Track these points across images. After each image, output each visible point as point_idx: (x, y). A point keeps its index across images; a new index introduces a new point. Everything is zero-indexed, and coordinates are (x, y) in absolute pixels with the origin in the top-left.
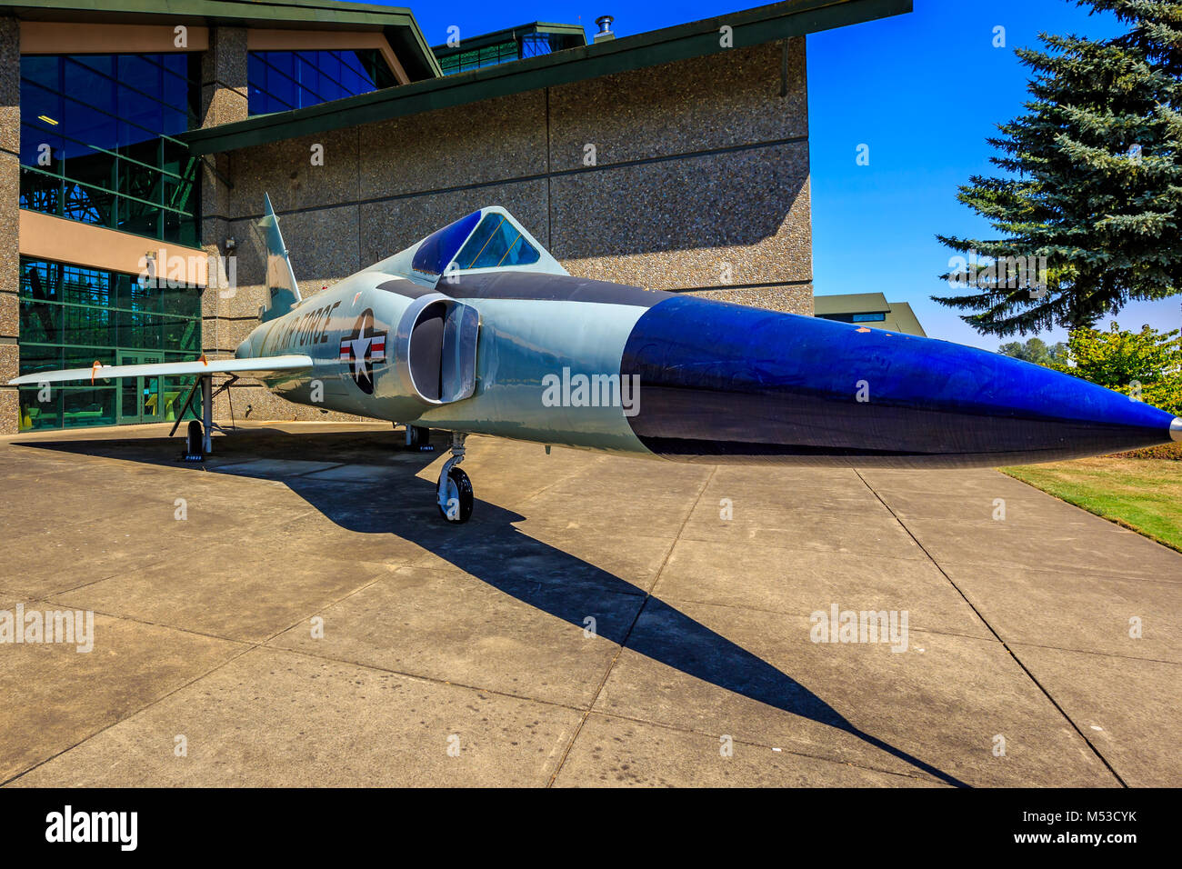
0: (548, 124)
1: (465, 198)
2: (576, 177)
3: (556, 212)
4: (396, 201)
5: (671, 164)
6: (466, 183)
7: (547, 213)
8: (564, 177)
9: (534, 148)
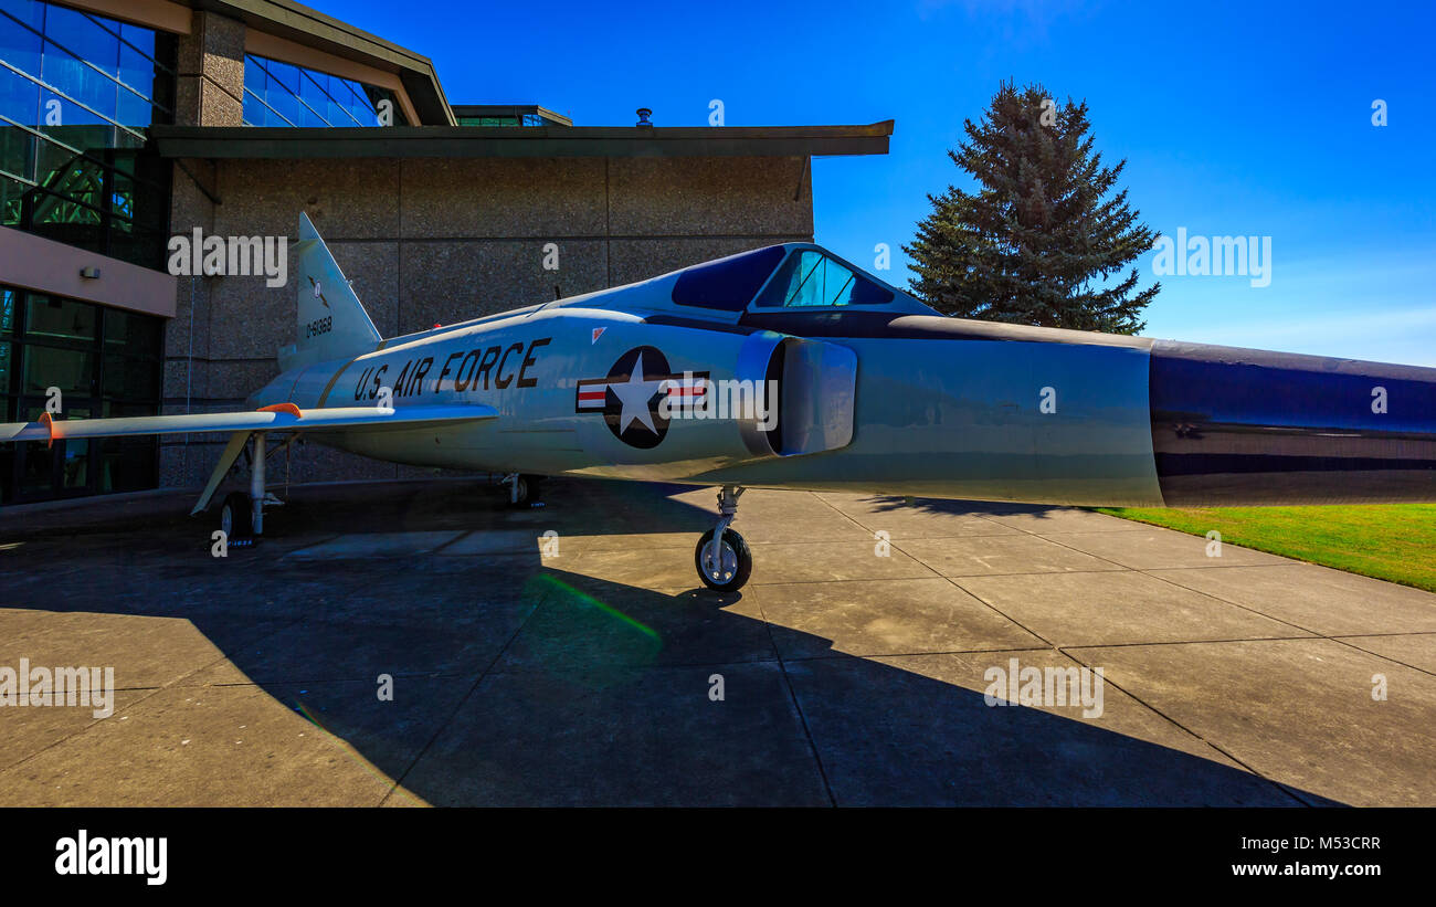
0: (607, 192)
1: (524, 250)
2: (633, 243)
3: (615, 273)
4: (445, 244)
5: (714, 242)
6: (524, 234)
7: (606, 273)
8: (622, 242)
9: (593, 211)
